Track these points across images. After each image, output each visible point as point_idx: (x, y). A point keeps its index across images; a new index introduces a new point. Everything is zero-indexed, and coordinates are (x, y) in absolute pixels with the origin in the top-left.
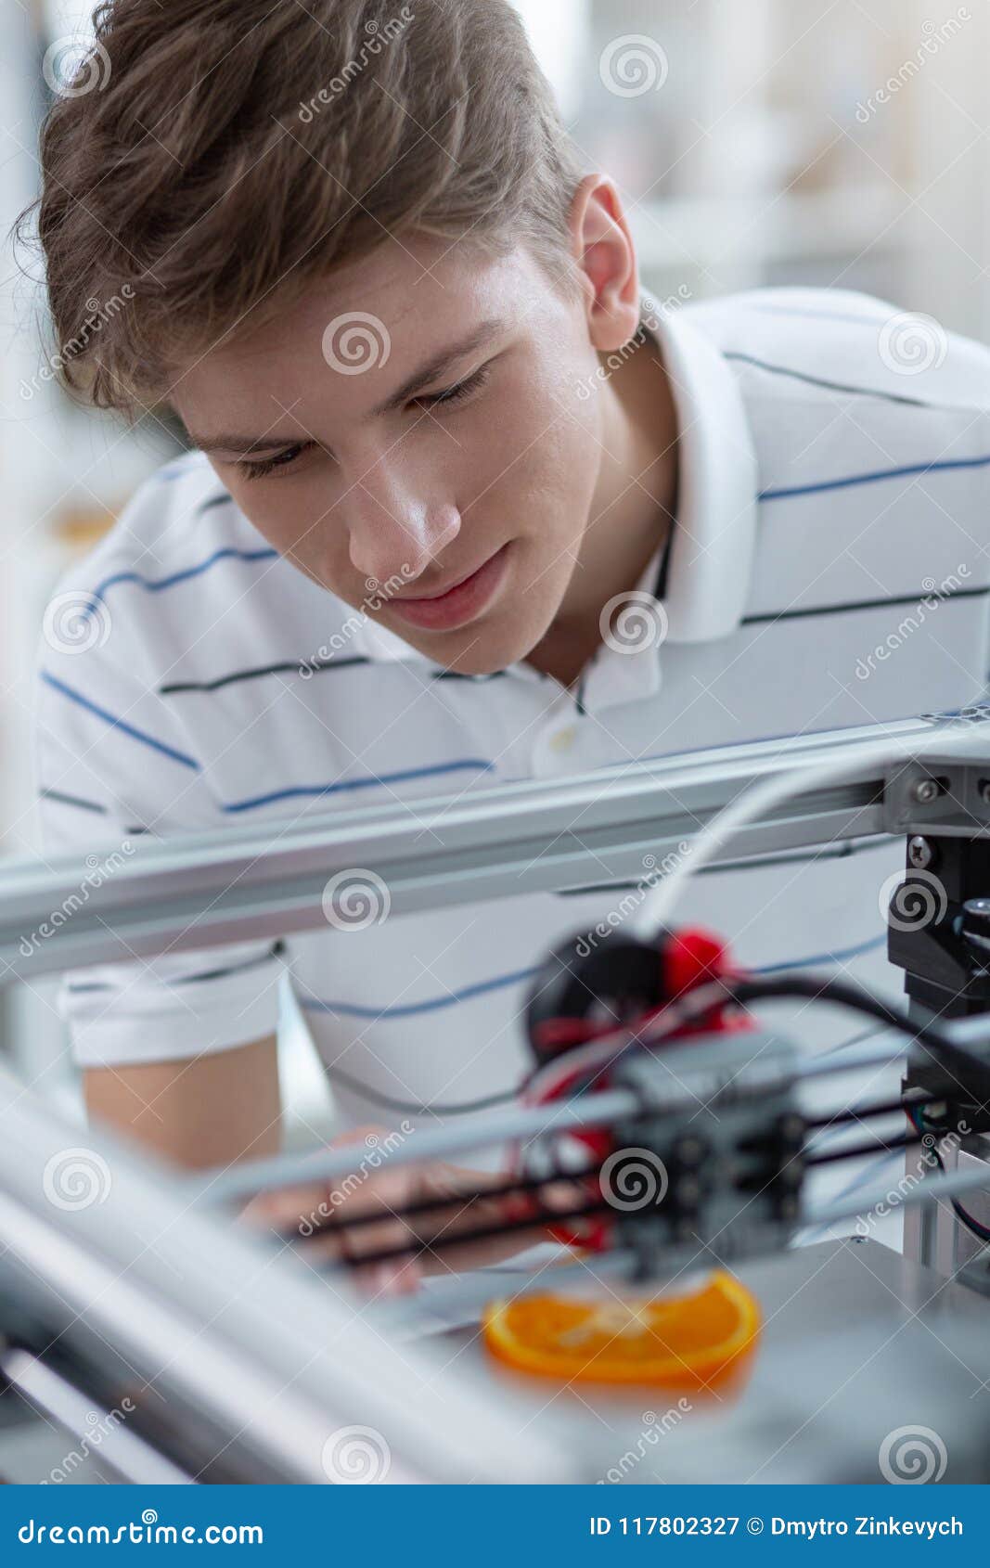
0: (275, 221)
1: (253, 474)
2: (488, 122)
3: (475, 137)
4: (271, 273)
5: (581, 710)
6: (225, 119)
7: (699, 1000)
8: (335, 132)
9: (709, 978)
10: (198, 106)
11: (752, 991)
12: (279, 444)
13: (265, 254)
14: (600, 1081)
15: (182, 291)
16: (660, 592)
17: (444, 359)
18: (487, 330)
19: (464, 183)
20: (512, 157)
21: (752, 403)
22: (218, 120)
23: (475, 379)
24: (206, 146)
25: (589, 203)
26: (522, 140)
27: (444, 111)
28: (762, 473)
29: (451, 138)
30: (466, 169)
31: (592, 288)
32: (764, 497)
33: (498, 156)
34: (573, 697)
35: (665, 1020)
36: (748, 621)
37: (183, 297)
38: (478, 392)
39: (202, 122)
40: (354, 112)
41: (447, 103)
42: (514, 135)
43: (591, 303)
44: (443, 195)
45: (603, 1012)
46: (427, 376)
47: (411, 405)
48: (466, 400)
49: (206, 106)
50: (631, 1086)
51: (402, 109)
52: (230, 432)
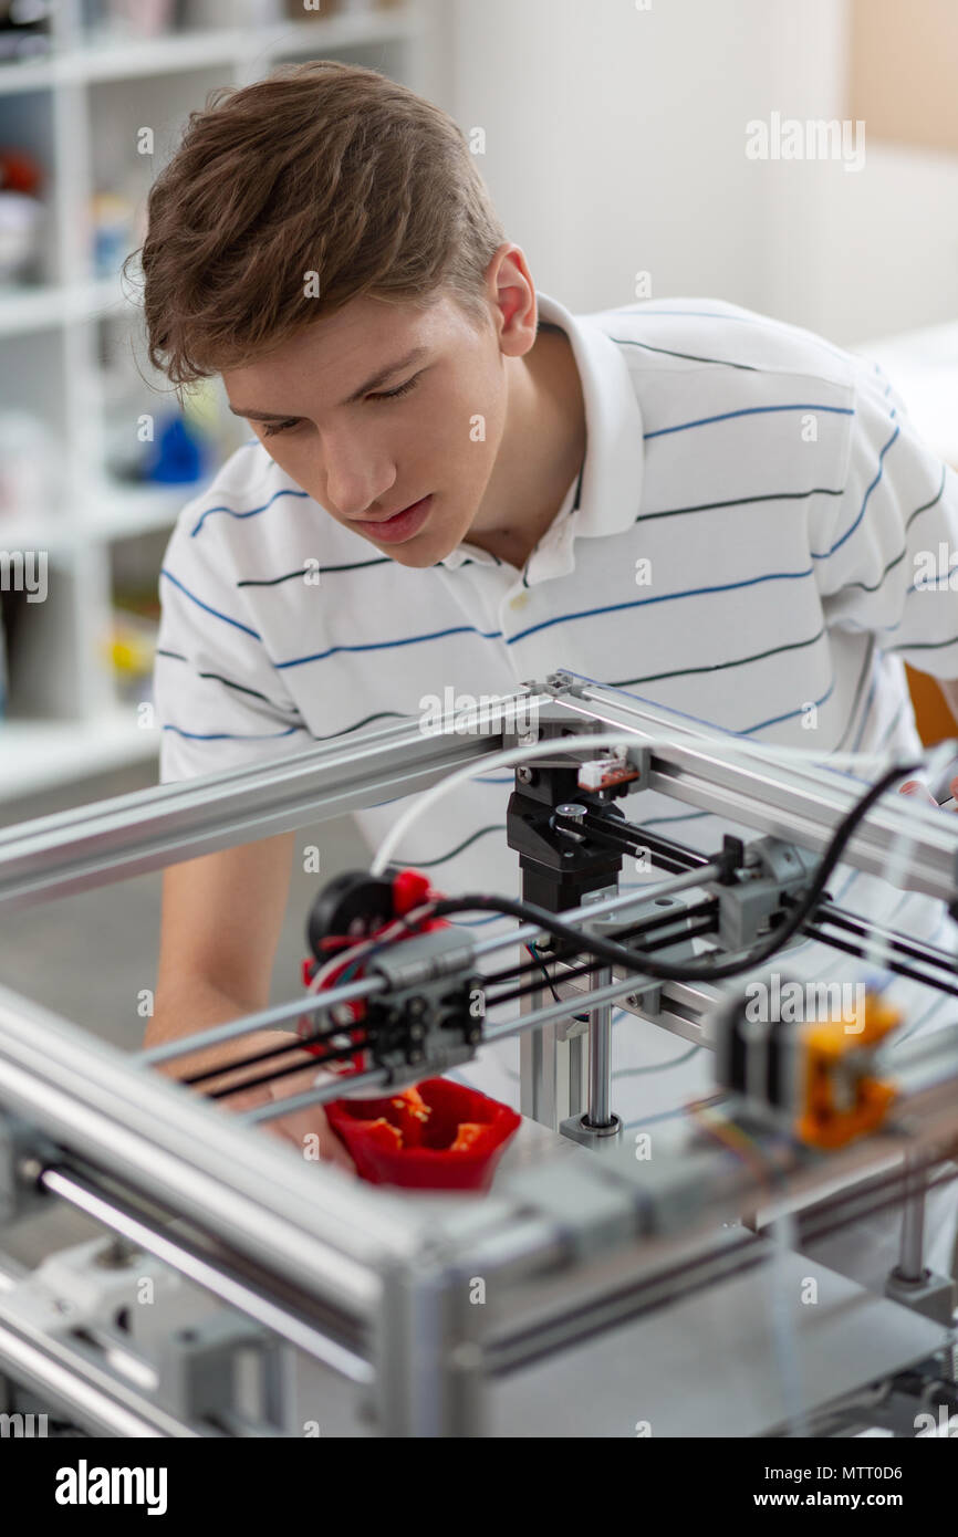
0: (276, 290)
1: (267, 434)
2: (424, 223)
3: (413, 235)
4: (271, 323)
5: (526, 584)
6: (250, 219)
7: (414, 916)
8: (316, 235)
9: (422, 900)
10: (235, 208)
11: (449, 907)
12: (281, 417)
13: (267, 312)
14: (357, 971)
15: (217, 330)
16: (577, 505)
17: (386, 373)
18: (417, 353)
19: (402, 266)
20: (439, 245)
21: (634, 373)
22: (247, 216)
23: (410, 384)
24: (239, 233)
25: (502, 263)
26: (449, 233)
27: (393, 220)
28: (645, 419)
29: (394, 239)
30: (404, 256)
31: (502, 317)
32: (647, 437)
33: (429, 246)
34: (522, 575)
35: (397, 928)
36: (640, 519)
37: (218, 333)
38: (411, 392)
39: (237, 218)
40: (333, 219)
41: (396, 213)
42: (443, 230)
43: (501, 327)
44: (386, 275)
45: (357, 926)
46: (376, 382)
47: (368, 398)
48: (402, 397)
49: (241, 207)
50: (379, 972)
51: (364, 218)
52: (251, 408)
